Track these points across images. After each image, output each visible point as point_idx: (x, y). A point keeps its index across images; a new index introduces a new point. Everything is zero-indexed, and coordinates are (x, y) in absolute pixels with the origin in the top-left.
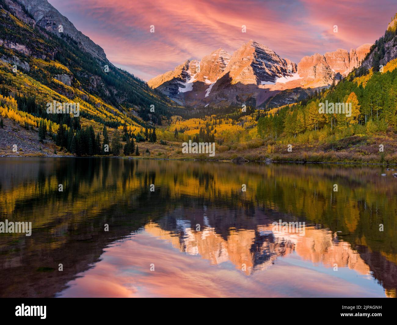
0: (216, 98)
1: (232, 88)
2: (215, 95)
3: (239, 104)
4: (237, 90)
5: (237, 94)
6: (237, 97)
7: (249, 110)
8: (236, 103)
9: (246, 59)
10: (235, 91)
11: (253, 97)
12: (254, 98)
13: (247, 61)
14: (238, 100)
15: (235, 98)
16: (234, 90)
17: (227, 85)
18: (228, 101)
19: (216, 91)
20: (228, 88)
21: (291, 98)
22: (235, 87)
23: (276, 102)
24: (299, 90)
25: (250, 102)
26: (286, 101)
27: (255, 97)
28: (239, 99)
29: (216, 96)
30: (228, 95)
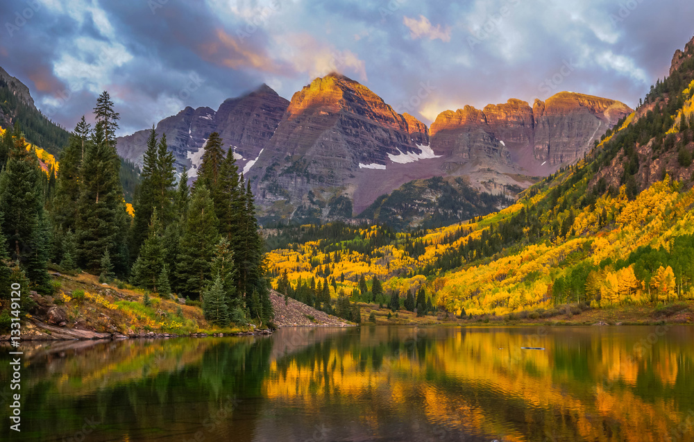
0: (264, 196)
1: (299, 176)
2: (261, 189)
3: (316, 210)
4: (308, 181)
5: (310, 187)
6: (311, 194)
7: (384, 233)
8: (310, 206)
9: (324, 113)
10: (306, 181)
11: (345, 196)
12: (347, 198)
13: (327, 119)
14: (313, 203)
15: (305, 196)
16: (302, 179)
17: (286, 168)
18: (291, 203)
19: (263, 181)
20: (289, 175)
21: (425, 200)
22: (305, 172)
23: (394, 208)
24: (440, 184)
25: (339, 207)
26: (415, 206)
27: (350, 197)
28: (315, 200)
29: (264, 192)
30: (290, 189)
